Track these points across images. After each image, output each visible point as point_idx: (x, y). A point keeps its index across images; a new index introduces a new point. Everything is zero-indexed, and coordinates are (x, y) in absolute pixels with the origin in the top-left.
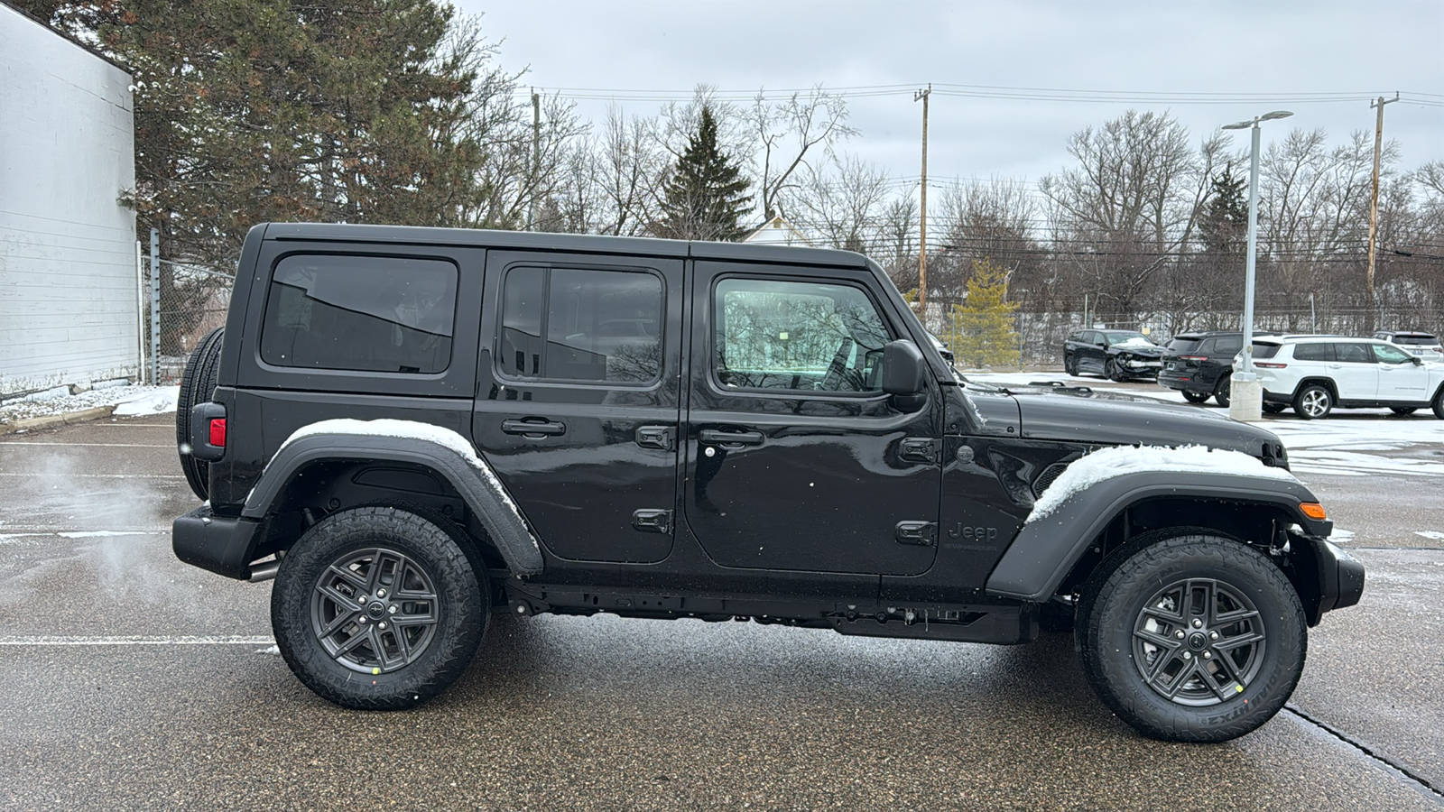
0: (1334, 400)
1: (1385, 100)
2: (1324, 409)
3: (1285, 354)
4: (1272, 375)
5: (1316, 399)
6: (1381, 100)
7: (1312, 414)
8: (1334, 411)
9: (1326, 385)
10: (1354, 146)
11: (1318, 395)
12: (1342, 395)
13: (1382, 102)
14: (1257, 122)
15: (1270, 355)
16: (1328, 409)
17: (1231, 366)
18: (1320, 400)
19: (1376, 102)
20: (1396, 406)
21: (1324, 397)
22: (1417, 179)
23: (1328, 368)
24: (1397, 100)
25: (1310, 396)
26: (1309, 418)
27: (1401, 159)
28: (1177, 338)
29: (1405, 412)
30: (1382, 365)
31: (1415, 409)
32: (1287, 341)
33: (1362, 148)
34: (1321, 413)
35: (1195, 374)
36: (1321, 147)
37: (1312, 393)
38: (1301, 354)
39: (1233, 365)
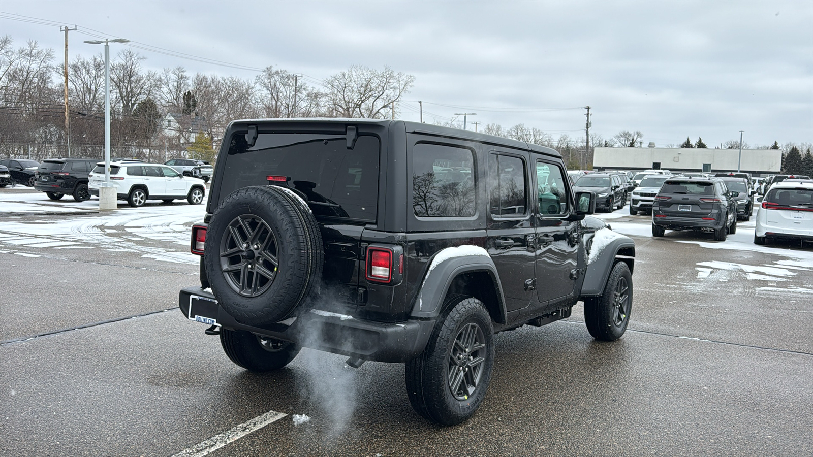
0: (147, 196)
1: (69, 28)
2: (143, 201)
3: (122, 172)
4: (117, 183)
5: (139, 196)
6: (66, 28)
7: (137, 204)
8: (147, 201)
9: (143, 188)
10: (29, 49)
11: (140, 194)
12: (151, 194)
13: (67, 30)
14: (108, 42)
15: (116, 173)
16: (145, 201)
17: (87, 178)
18: (141, 196)
19: (63, 29)
20: (164, 198)
21: (143, 195)
22: (56, 71)
23: (144, 180)
24: (76, 29)
25: (136, 195)
26: (136, 206)
27: (55, 59)
28: (45, 162)
29: (168, 202)
30: (167, 178)
31: (173, 200)
32: (123, 165)
33: (33, 51)
34: (142, 204)
35: (62, 183)
36: (9, 46)
37: (137, 193)
38: (131, 172)
39: (89, 178)
